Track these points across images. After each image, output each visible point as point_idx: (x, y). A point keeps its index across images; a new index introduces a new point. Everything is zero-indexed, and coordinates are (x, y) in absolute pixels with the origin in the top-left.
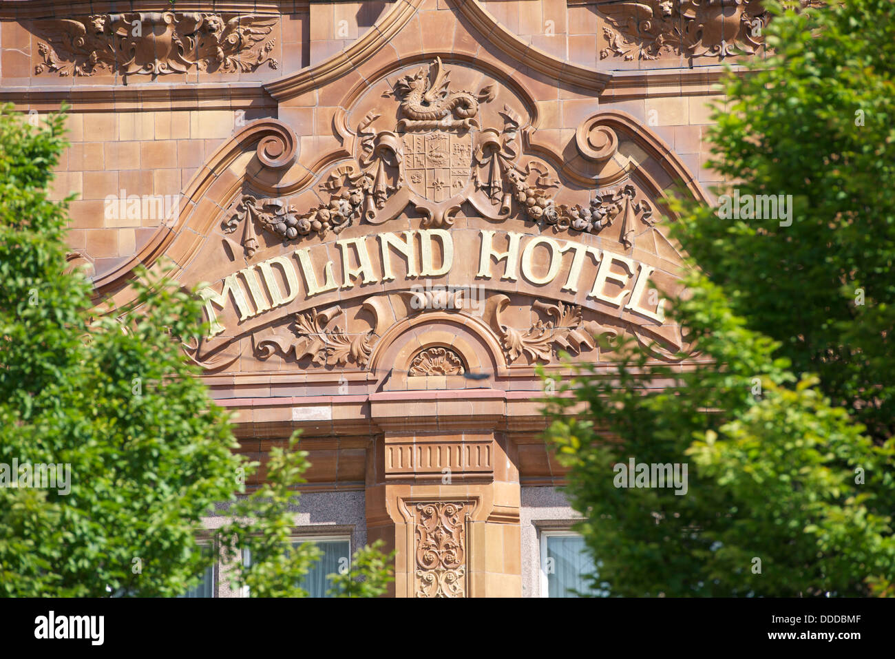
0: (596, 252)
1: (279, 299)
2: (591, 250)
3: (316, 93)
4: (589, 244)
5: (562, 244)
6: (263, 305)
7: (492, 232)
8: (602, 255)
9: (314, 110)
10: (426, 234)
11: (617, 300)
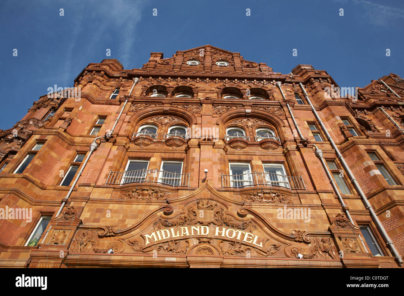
0: (244, 232)
1: (164, 238)
2: (243, 232)
3: (178, 203)
4: (242, 231)
5: (235, 231)
6: (160, 239)
7: (219, 228)
8: (245, 233)
9: (178, 205)
10: (202, 227)
11: (250, 242)
